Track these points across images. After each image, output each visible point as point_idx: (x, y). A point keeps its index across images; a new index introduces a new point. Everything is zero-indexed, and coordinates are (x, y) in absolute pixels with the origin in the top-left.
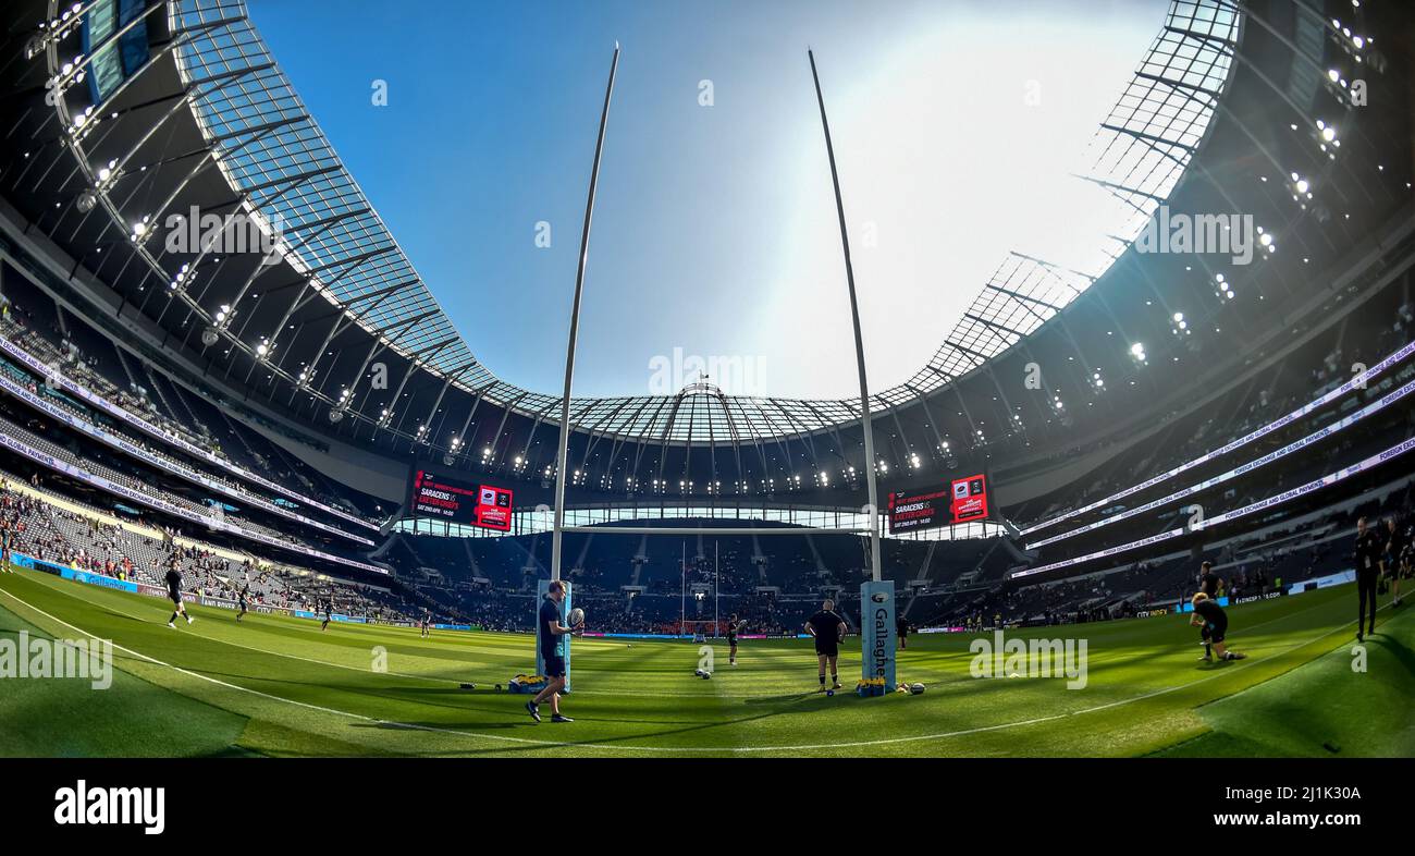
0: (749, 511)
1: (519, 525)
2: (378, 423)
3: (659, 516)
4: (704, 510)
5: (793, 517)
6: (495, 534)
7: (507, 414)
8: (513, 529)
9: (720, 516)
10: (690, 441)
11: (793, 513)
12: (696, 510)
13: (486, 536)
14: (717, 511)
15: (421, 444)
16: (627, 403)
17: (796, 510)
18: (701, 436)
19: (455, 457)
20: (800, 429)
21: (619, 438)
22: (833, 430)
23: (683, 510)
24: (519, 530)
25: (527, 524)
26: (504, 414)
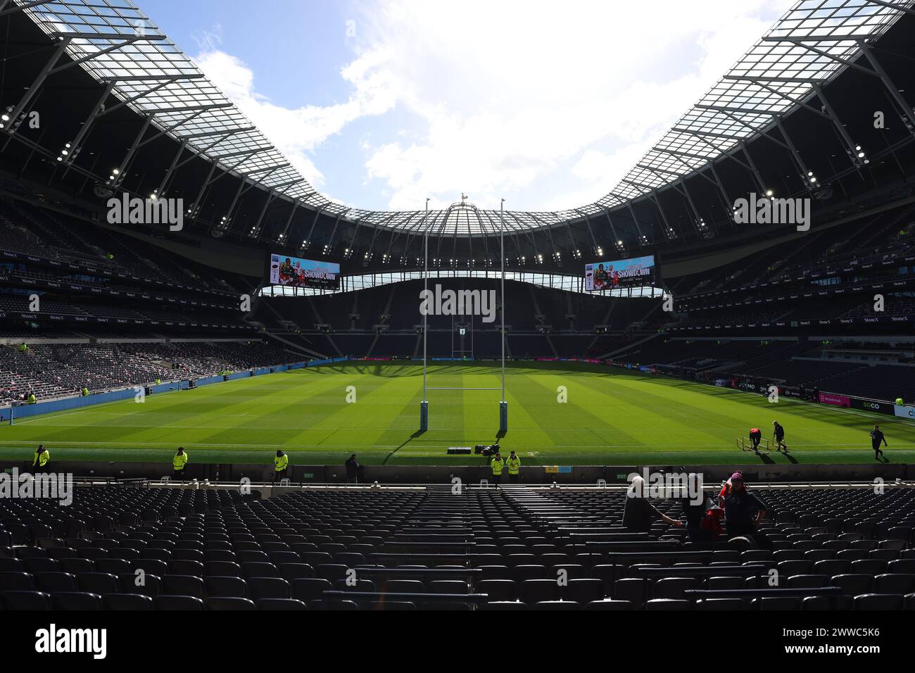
0: (494, 272)
1: (345, 285)
2: (249, 235)
3: (436, 276)
4: (465, 272)
5: (522, 278)
6: (329, 292)
7: (338, 222)
8: (341, 288)
9: (475, 276)
10: (456, 234)
11: (522, 275)
12: (460, 272)
13: (323, 294)
14: (474, 272)
15: (281, 245)
16: (415, 214)
17: (524, 272)
18: (463, 230)
19: (305, 251)
20: (525, 227)
21: (411, 233)
22: (547, 228)
23: (451, 272)
24: (345, 288)
25: (350, 284)
26: (336, 222)
